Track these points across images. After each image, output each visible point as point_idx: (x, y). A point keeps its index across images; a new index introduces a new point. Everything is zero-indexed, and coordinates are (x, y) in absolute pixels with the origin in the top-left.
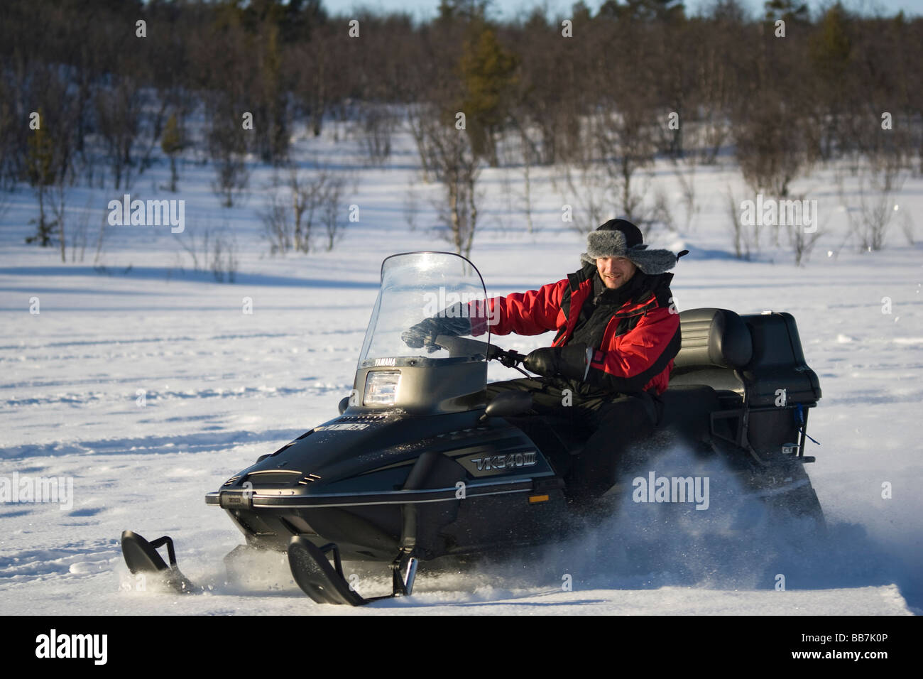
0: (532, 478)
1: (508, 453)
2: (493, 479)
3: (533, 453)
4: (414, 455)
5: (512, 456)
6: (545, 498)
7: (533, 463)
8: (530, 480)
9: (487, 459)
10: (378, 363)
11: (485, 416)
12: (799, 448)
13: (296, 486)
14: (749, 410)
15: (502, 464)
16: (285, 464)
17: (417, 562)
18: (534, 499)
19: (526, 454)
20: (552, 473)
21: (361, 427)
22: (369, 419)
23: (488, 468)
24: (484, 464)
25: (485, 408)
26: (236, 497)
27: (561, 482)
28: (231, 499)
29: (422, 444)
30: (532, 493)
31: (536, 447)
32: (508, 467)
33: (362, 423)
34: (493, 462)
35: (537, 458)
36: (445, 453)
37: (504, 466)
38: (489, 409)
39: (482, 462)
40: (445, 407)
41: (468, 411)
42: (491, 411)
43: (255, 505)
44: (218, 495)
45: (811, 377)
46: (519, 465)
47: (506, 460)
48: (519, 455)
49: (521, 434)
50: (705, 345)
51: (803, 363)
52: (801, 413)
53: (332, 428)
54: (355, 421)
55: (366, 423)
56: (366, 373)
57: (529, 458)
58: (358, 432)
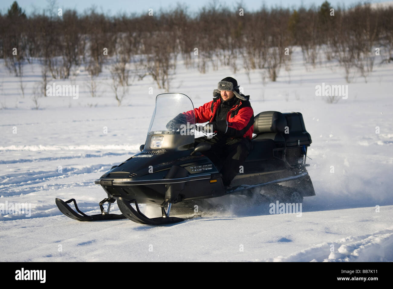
0: (211, 174)
1: (202, 165)
2: (197, 174)
3: (211, 165)
4: (170, 166)
5: (204, 166)
6: (215, 181)
7: (211, 168)
8: (210, 175)
9: (195, 167)
10: (155, 133)
11: (194, 152)
12: (304, 161)
13: (128, 178)
14: (286, 148)
15: (200, 169)
16: (123, 170)
17: (171, 204)
18: (212, 181)
19: (209, 165)
20: (218, 172)
21: (150, 156)
22: (153, 153)
23: (196, 170)
24: (194, 169)
25: (194, 149)
26: (107, 181)
27: (221, 175)
28: (105, 182)
29: (172, 162)
30: (212, 179)
31: (212, 162)
32: (202, 170)
33: (150, 155)
34: (197, 168)
35: (212, 167)
36: (181, 165)
37: (201, 170)
38: (196, 149)
39: (193, 168)
40: (179, 149)
41: (187, 150)
42: (197, 150)
43: (113, 185)
44: (100, 181)
45: (308, 135)
46: (206, 169)
47: (202, 167)
48: (206, 166)
49: (207, 158)
50: (270, 125)
51: (305, 131)
52: (305, 149)
53: (139, 156)
54: (147, 154)
55: (152, 155)
56: (150, 136)
57: (210, 167)
58: (149, 158)
